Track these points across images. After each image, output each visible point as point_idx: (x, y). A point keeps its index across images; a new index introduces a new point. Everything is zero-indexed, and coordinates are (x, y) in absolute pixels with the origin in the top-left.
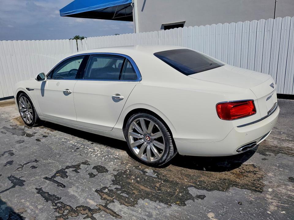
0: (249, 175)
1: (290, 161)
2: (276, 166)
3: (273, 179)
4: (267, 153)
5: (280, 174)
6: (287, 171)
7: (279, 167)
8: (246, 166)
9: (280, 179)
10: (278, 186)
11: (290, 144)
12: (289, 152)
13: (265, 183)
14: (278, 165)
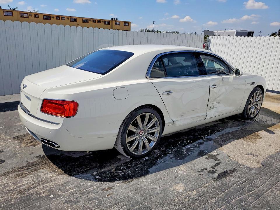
0: (30, 141)
1: (11, 163)
2: (19, 153)
3: (13, 146)
4: (36, 159)
5: (11, 150)
6: (8, 154)
7: (16, 154)
8: (38, 144)
9: (9, 148)
10: (7, 144)
11: (26, 182)
12: (19, 171)
13: (16, 142)
14: (18, 155)
